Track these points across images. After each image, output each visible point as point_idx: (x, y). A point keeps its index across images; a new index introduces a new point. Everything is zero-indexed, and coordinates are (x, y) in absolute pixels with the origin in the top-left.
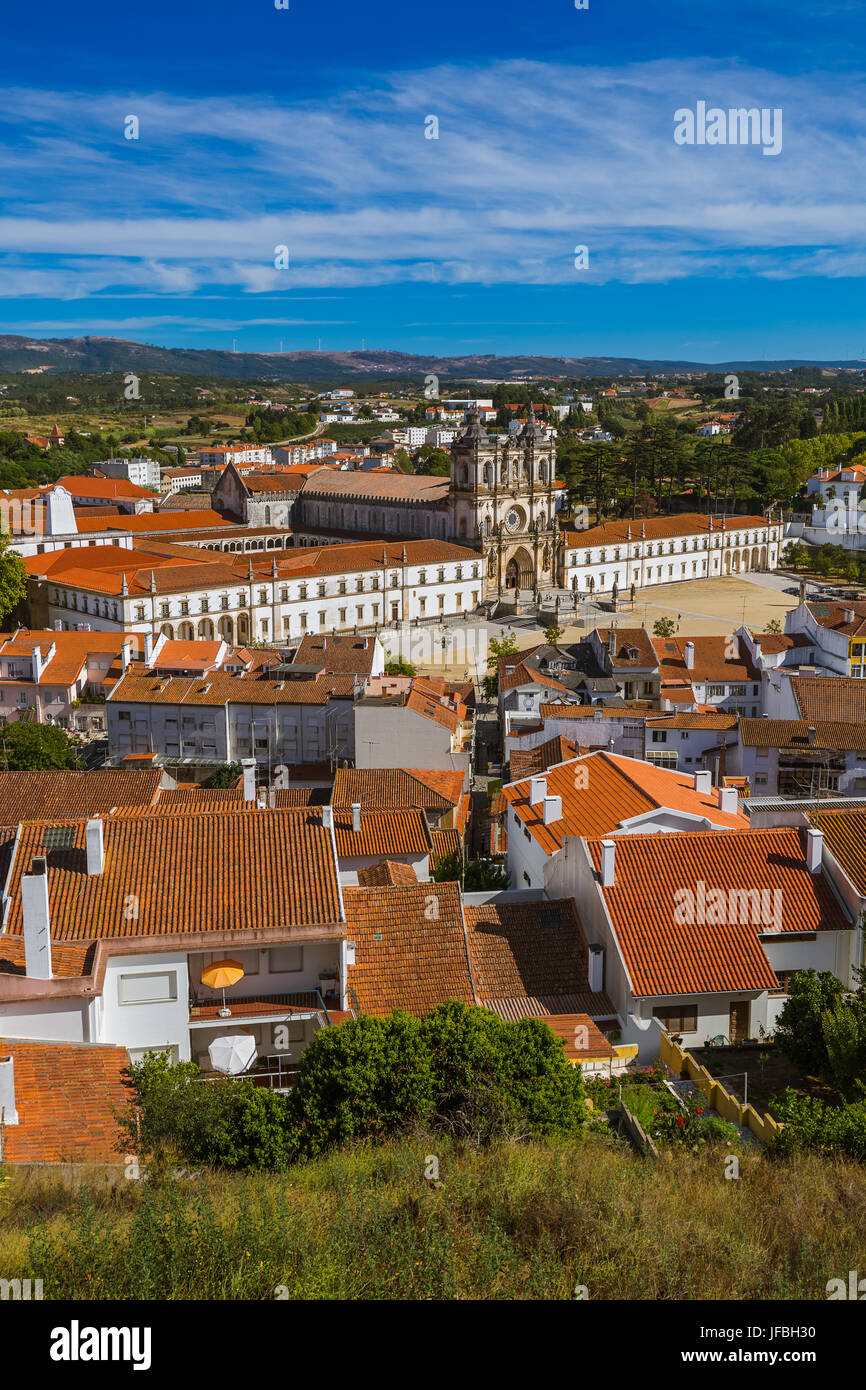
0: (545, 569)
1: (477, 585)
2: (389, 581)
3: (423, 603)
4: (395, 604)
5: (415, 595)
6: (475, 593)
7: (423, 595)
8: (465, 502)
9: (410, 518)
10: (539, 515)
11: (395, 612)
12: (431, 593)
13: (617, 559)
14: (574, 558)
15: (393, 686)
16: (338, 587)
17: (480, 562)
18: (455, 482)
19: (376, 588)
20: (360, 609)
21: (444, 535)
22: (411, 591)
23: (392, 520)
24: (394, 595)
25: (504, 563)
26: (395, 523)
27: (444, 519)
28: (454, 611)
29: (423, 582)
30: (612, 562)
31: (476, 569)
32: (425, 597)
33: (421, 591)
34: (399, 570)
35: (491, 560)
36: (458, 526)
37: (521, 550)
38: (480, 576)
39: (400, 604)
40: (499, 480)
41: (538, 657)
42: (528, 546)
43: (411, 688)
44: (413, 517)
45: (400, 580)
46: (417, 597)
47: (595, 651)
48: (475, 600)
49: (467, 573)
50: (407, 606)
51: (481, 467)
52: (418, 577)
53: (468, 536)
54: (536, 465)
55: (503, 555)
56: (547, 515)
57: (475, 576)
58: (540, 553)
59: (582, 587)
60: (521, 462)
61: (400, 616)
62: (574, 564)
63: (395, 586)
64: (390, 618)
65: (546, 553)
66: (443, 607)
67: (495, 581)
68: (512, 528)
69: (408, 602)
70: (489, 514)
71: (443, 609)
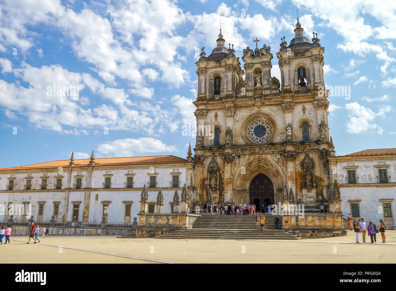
2: (73, 181)
3: (106, 208)
5: (97, 199)
7: (107, 200)
11: (76, 213)
12: (116, 198)
14: (353, 173)
16: (25, 182)
19: (58, 187)
20: (41, 205)
22: (93, 194)
24: (76, 196)
25: (229, 176)
29: (107, 186)
32: (109, 202)
33: (104, 195)
34: (84, 173)
35: (211, 171)
39: (81, 206)
40: (230, 89)
45: (84, 181)
46: (100, 200)
49: (164, 180)
50: (88, 208)
52: (103, 180)
55: (227, 166)
61: (80, 218)
63: (78, 187)
66: (130, 216)
67: (218, 197)
68: (260, 141)
69: (89, 205)
70: (218, 124)
71: (130, 217)
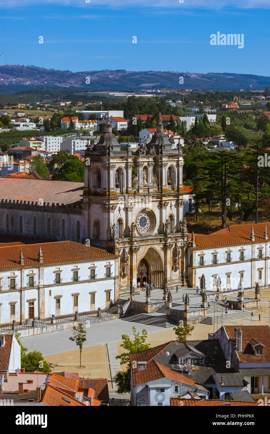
0: (174, 269)
1: (110, 284)
2: (26, 281)
3: (58, 301)
4: (31, 303)
5: (50, 294)
6: (108, 292)
7: (59, 294)
8: (98, 206)
9: (46, 221)
10: (168, 218)
11: (31, 310)
12: (66, 292)
13: (242, 259)
14: (202, 258)
15: (30, 382)
17: (112, 262)
18: (89, 187)
19: (13, 288)
21: (79, 237)
22: (47, 290)
23: (28, 223)
24: (31, 294)
25: (136, 263)
26: (32, 226)
27: (78, 222)
28: (88, 309)
29: (58, 282)
30: (236, 262)
31: (108, 269)
32: (61, 296)
33: (57, 291)
34: (36, 271)
35: (123, 260)
36: (92, 228)
37: (152, 250)
38: (113, 275)
39: (36, 303)
40: (130, 185)
41: (168, 353)
42: (158, 248)
43: (47, 384)
44: (49, 219)
45: (36, 279)
46: (53, 295)
47: (223, 348)
48: (108, 299)
49: (101, 272)
50: (43, 304)
51: (113, 173)
52: (54, 277)
53: (101, 238)
54: (165, 171)
55: (135, 256)
56: (175, 218)
57: (108, 275)
58: (170, 253)
59: (210, 286)
60: (151, 169)
61: (36, 315)
62: (202, 264)
63: (31, 285)
64: (26, 316)
65: (175, 254)
66: (77, 305)
67: (127, 280)
68: (143, 230)
69: (44, 301)
70: (121, 217)
71: (78, 307)
